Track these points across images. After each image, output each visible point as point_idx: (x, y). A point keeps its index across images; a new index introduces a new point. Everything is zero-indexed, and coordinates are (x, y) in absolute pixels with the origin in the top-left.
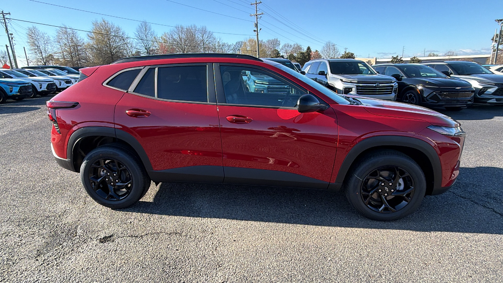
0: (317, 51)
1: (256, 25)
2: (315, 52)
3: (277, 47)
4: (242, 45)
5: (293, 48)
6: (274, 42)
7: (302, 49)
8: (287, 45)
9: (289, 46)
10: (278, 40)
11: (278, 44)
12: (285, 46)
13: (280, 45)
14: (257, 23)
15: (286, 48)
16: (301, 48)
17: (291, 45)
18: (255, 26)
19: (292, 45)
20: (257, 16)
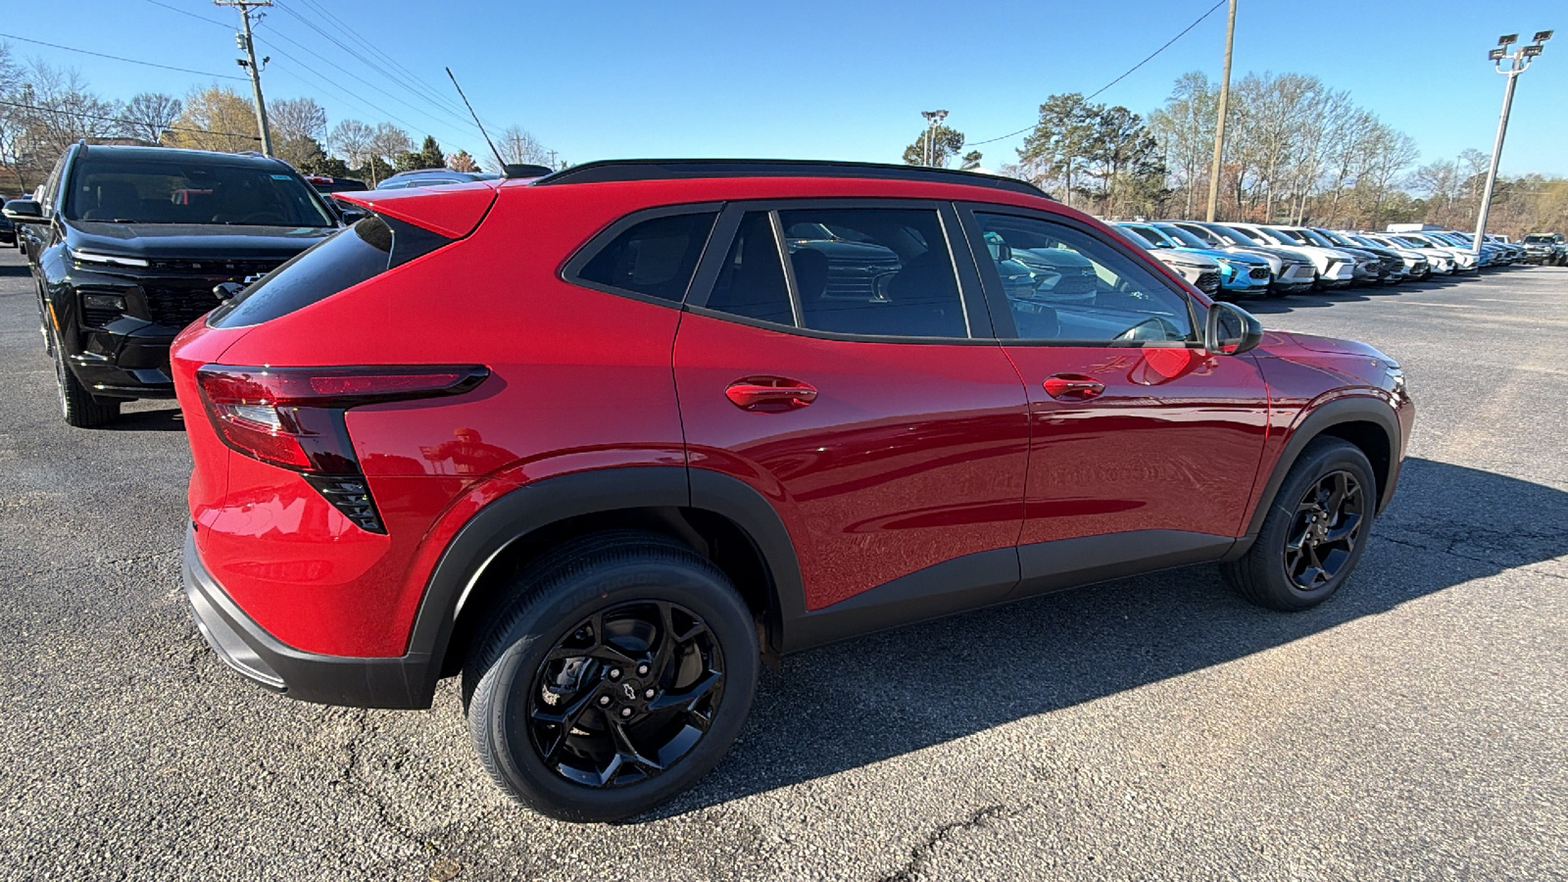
0: (465, 154)
1: (248, 43)
2: (458, 156)
3: (315, 130)
4: (166, 111)
5: (378, 138)
6: (301, 112)
7: (410, 143)
8: (352, 127)
9: (360, 129)
10: (315, 103)
11: (318, 118)
12: (346, 127)
13: (325, 122)
14: (249, 36)
15: (351, 135)
16: (405, 140)
17: (367, 128)
18: (243, 44)
19: (374, 126)
20: (244, 9)
